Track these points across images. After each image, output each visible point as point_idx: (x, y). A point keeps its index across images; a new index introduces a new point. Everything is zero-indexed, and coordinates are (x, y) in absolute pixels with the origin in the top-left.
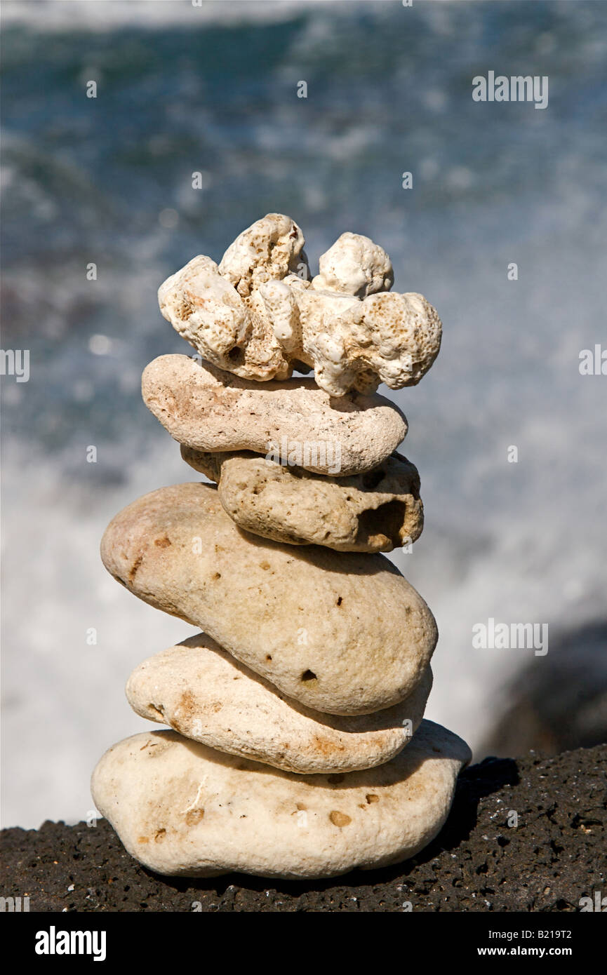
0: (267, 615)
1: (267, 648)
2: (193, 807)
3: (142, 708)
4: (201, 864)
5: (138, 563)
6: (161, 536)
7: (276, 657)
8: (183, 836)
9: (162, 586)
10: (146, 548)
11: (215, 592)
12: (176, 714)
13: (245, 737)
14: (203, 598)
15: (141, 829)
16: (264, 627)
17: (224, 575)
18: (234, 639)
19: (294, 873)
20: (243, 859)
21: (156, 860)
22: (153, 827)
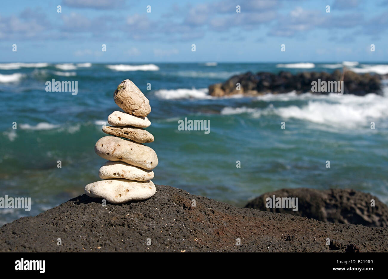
0: (143, 154)
1: (145, 159)
2: (125, 190)
3: (111, 174)
4: (129, 199)
5: (115, 150)
6: (117, 144)
7: (146, 161)
8: (126, 194)
9: (121, 153)
10: (116, 147)
11: (132, 152)
12: (123, 173)
13: (138, 175)
14: (130, 153)
15: (115, 195)
16: (143, 156)
17: (133, 149)
18: (137, 159)
19: (145, 198)
20: (139, 196)
21: (119, 200)
22: (117, 194)
